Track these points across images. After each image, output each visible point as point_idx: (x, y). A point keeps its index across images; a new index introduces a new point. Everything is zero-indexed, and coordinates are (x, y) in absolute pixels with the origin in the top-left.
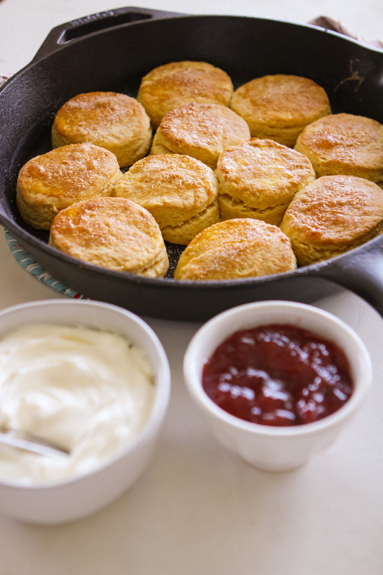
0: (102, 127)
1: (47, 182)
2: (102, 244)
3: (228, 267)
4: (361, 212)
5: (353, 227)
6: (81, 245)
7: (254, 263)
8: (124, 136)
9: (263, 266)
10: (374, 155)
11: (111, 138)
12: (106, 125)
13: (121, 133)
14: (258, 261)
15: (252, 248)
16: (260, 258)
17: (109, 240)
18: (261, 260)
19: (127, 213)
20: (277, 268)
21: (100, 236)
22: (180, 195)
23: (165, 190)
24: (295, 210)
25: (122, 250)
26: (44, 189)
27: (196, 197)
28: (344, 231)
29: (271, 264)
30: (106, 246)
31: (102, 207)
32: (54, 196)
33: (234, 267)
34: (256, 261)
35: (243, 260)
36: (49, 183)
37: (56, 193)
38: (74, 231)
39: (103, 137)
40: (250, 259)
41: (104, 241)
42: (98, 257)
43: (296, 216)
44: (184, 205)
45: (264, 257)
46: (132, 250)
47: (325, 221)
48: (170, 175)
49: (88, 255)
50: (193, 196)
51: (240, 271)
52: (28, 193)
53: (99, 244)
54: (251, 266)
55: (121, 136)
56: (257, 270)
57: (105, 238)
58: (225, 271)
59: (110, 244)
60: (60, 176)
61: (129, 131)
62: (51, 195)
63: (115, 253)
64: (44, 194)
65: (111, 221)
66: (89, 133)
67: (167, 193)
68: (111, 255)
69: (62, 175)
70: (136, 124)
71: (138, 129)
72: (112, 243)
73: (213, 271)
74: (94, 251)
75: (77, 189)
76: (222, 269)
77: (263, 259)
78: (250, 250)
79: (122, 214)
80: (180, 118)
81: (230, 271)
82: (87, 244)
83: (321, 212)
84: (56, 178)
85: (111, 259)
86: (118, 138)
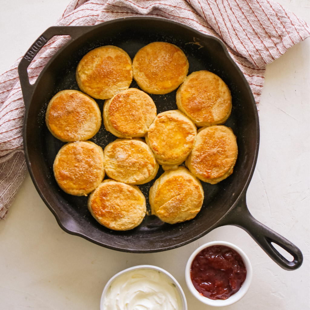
0: (79, 128)
1: (74, 182)
2: (122, 218)
3: (178, 210)
4: (224, 156)
5: (223, 168)
6: (112, 221)
7: (188, 204)
8: (92, 128)
9: (192, 204)
10: (222, 109)
11: (86, 133)
12: (80, 126)
13: (90, 127)
14: (189, 203)
15: (184, 198)
16: (189, 201)
17: (123, 214)
18: (190, 202)
19: (122, 193)
20: (198, 203)
21: (119, 214)
22: (141, 172)
23: (133, 172)
24: (195, 164)
25: (131, 217)
26: (74, 186)
27: (149, 171)
28: (220, 170)
29: (195, 202)
30: (124, 218)
31: (110, 193)
32: (82, 189)
33: (180, 209)
34: (188, 203)
35: (183, 205)
36: (76, 182)
37: (82, 187)
38: (106, 214)
39: (82, 135)
40: (186, 203)
41: (121, 216)
42: (123, 225)
43: (196, 167)
44: (145, 178)
45: (191, 200)
46: (134, 214)
47: (210, 167)
48: (132, 163)
49: (118, 225)
50: (147, 171)
51: (183, 210)
52: (68, 190)
53: (120, 218)
54: (187, 206)
55: (90, 129)
56: (190, 207)
57: (121, 214)
58: (177, 212)
59: (124, 216)
60: (79, 177)
61: (93, 124)
62: (80, 189)
63: (128, 220)
64: (77, 189)
65: (118, 201)
66: (74, 135)
67: (135, 173)
68: (127, 222)
69: (79, 176)
70: (94, 118)
71: (97, 121)
72: (125, 215)
73: (172, 213)
74: (120, 222)
75: (91, 183)
76: (175, 211)
77: (191, 201)
78: (184, 199)
79: (121, 195)
80: (117, 112)
81: (179, 211)
82: (115, 219)
83: (206, 161)
84: (77, 178)
85: (128, 223)
86: (90, 131)
